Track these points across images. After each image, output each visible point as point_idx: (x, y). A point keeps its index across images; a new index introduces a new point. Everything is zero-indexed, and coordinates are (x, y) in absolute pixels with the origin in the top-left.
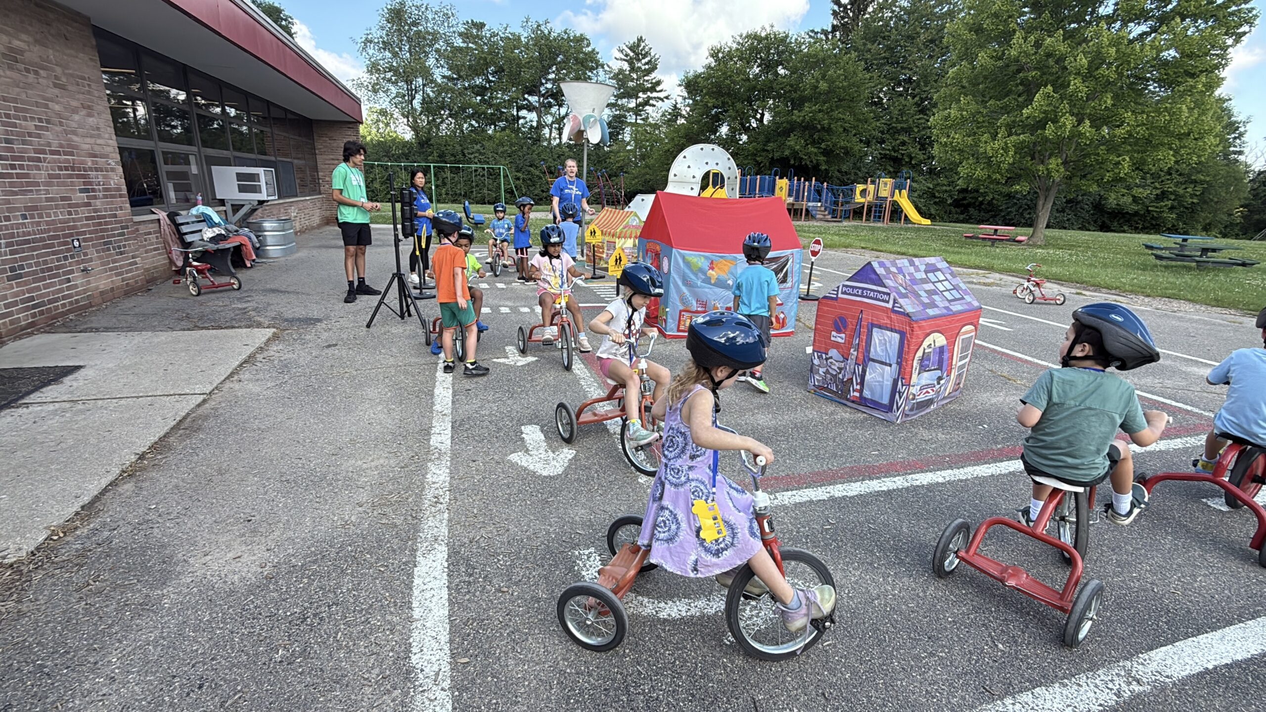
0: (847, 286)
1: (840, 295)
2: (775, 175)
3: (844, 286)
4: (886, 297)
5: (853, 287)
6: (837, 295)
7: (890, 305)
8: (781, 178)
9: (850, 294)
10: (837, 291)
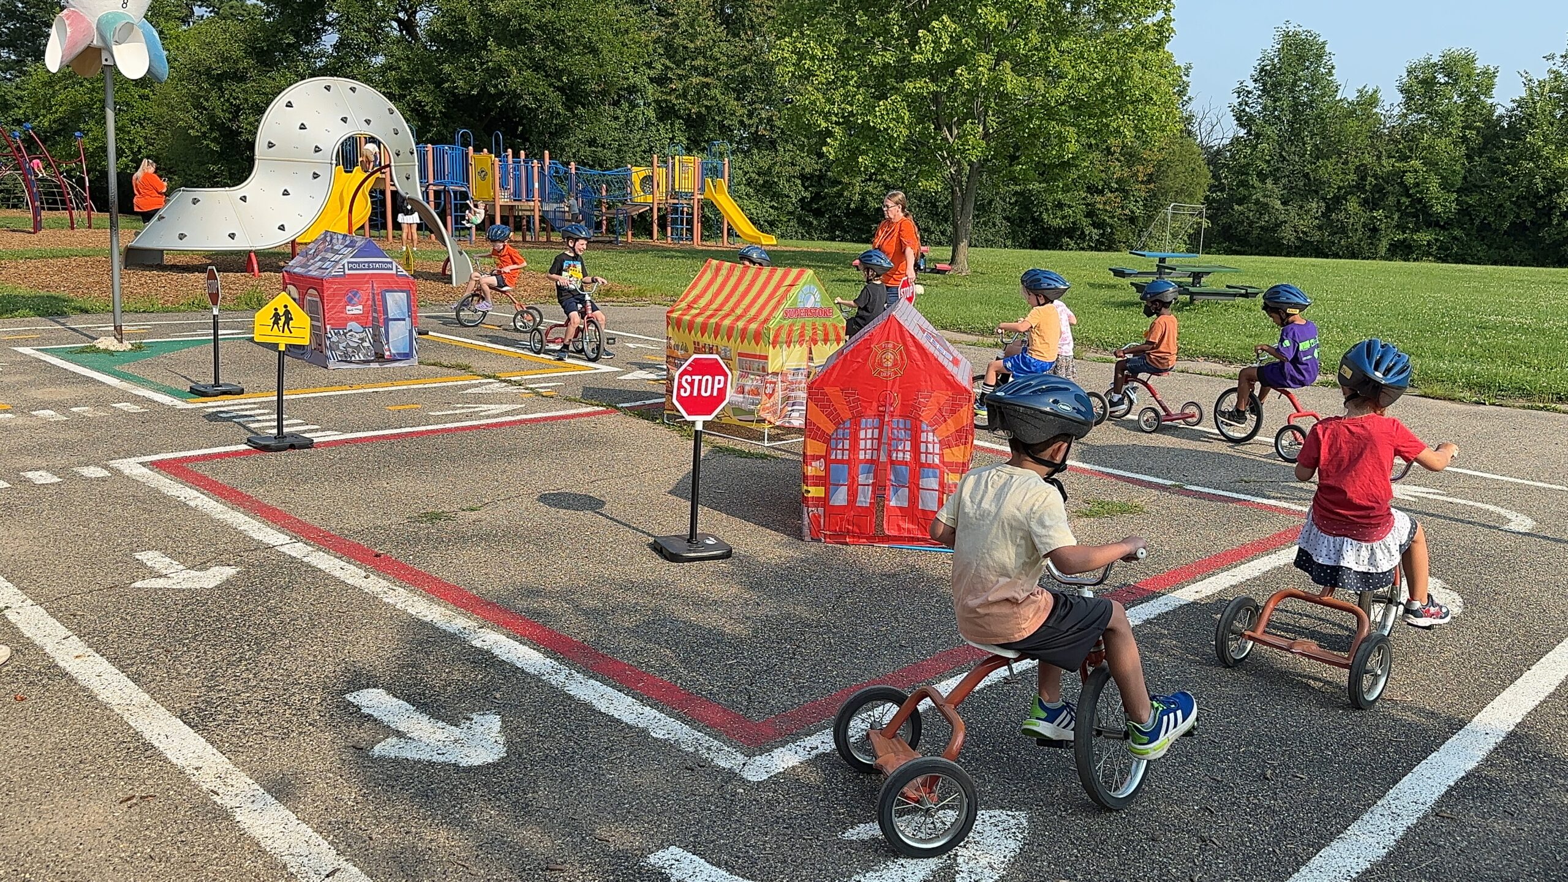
0: (352, 263)
1: (347, 272)
2: (466, 145)
3: (348, 263)
4: (389, 266)
5: (358, 263)
6: (344, 272)
7: (394, 272)
8: (478, 149)
9: (356, 269)
10: (344, 268)
